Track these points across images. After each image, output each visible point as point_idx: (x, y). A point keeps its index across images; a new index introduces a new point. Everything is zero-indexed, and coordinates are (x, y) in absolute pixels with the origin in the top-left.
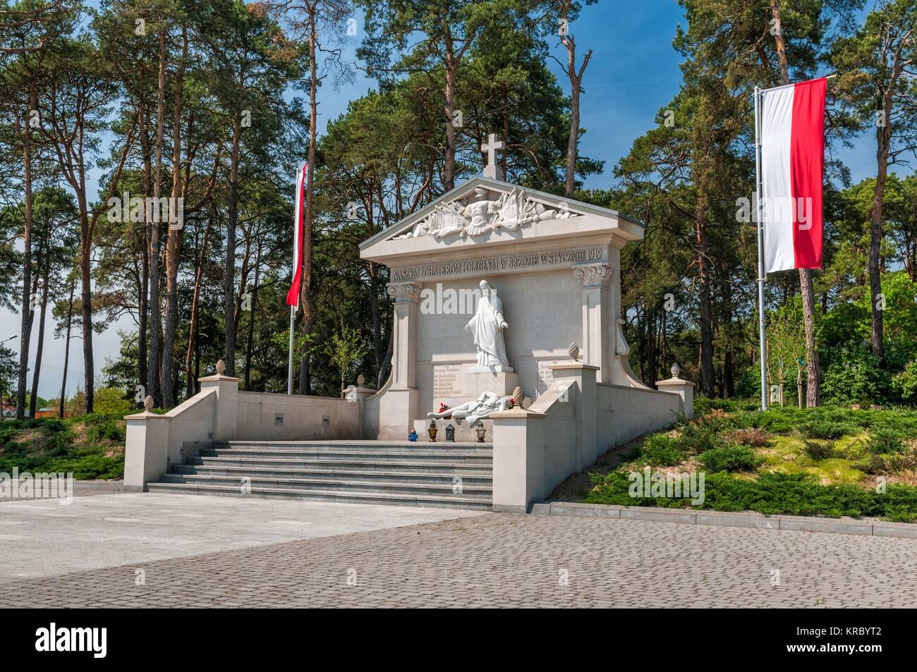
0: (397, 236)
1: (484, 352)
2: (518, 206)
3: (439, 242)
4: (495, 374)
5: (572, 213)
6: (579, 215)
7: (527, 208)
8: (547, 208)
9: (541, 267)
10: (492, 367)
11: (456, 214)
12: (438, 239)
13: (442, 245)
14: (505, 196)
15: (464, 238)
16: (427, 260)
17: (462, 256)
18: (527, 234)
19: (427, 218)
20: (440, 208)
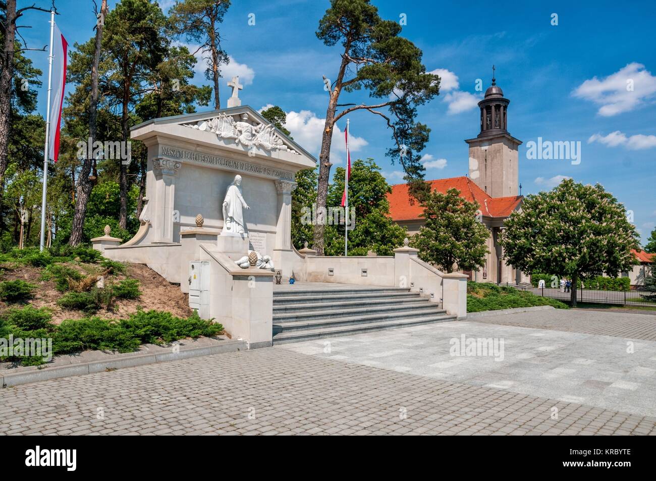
0: (188, 124)
1: (236, 222)
2: (270, 136)
3: (220, 141)
4: (243, 238)
5: (296, 152)
6: (299, 154)
7: (275, 139)
8: (284, 144)
9: (262, 175)
10: (242, 234)
11: (231, 125)
12: (220, 137)
13: (222, 144)
14: (263, 127)
15: (237, 144)
16: (193, 148)
17: (220, 153)
18: (274, 155)
19: (211, 120)
20: (222, 116)
